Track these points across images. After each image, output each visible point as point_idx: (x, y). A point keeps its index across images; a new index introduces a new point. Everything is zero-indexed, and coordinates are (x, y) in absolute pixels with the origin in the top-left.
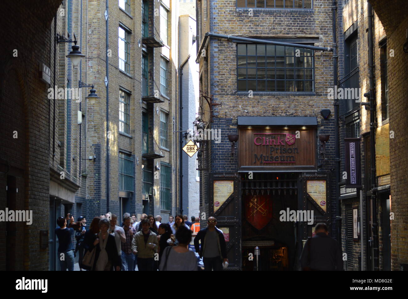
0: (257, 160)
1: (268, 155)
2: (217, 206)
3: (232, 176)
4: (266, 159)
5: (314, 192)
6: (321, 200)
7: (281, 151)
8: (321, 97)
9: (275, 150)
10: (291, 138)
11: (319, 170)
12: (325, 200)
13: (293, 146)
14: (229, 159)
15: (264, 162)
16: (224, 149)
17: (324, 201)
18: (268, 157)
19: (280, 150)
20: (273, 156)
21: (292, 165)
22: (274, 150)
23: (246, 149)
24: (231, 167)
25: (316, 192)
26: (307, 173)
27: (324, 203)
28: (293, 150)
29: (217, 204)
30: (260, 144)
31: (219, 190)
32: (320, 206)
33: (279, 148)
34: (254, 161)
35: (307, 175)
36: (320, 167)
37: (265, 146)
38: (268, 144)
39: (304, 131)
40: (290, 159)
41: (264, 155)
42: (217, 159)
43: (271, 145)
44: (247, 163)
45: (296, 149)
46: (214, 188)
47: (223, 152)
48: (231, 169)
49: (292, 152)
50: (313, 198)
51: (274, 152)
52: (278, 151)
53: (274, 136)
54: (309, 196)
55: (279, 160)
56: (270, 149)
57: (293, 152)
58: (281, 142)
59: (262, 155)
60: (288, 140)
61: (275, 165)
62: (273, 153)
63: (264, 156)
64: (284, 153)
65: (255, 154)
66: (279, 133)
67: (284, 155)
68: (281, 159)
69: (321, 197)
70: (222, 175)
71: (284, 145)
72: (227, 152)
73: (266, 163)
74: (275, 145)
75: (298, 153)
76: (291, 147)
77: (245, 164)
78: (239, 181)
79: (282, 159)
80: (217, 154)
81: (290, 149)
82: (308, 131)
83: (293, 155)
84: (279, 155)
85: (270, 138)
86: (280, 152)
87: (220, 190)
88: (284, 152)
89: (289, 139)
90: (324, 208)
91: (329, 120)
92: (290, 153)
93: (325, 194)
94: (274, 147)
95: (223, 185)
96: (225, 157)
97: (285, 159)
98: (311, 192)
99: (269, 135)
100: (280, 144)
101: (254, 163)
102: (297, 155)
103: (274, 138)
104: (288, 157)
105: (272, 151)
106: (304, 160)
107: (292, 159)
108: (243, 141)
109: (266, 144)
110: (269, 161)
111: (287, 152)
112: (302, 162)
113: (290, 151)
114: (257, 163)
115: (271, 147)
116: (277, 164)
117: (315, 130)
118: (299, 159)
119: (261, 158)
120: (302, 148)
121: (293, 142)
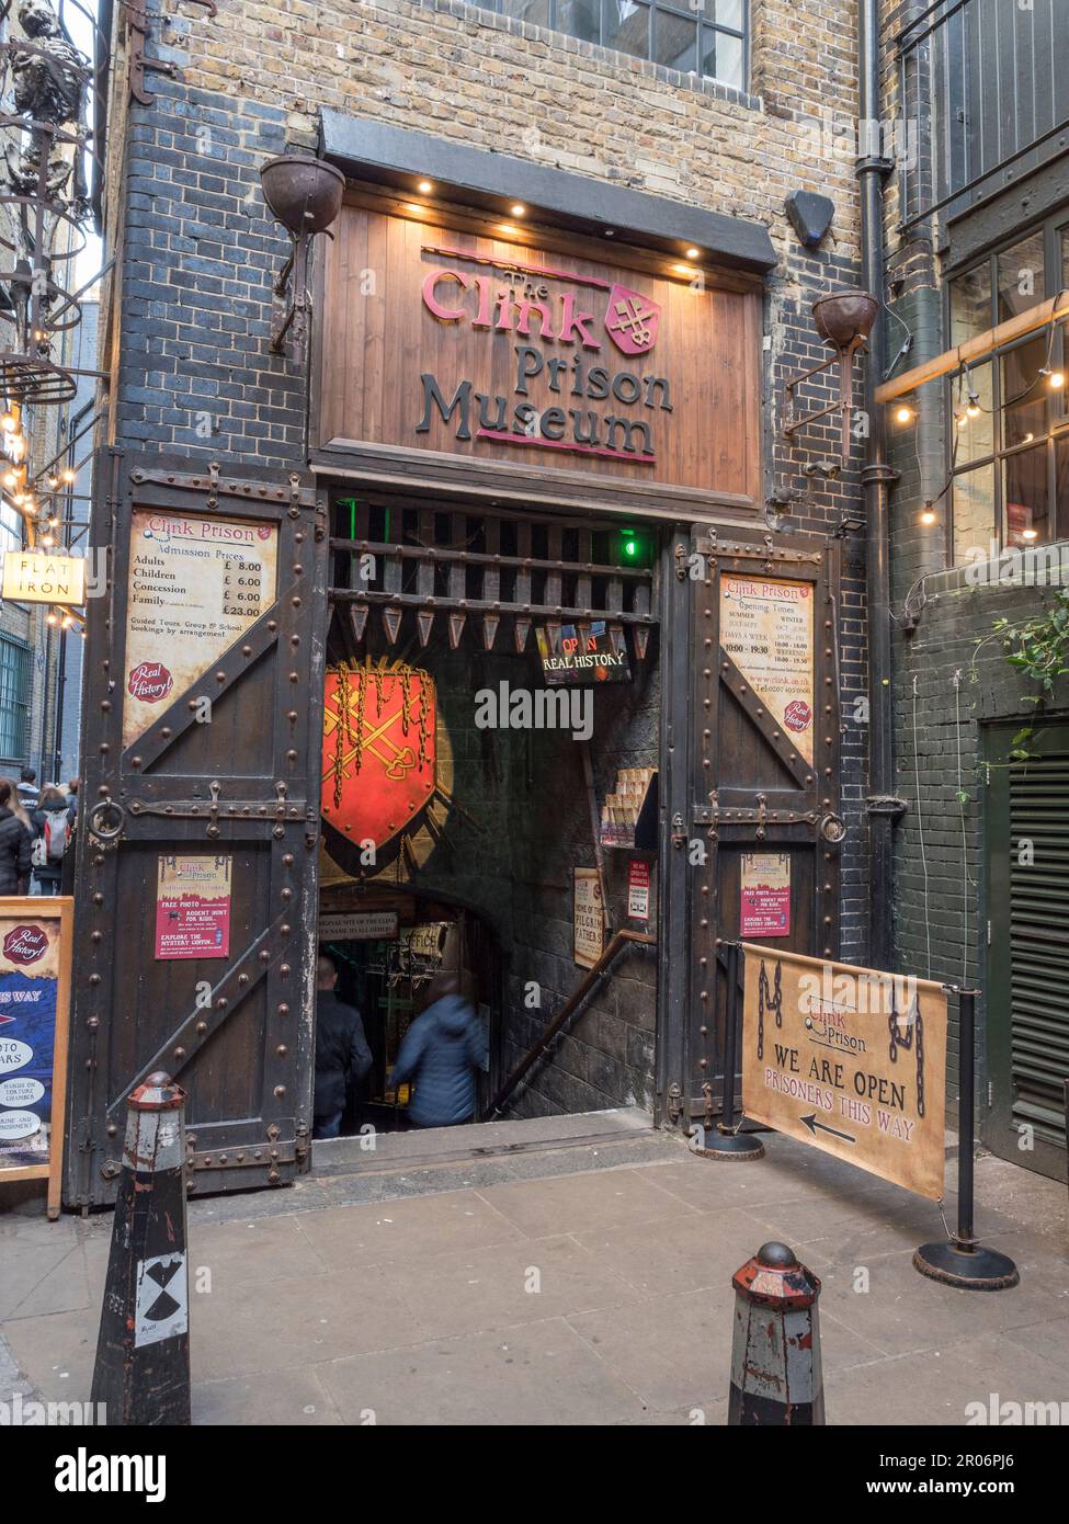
0: (435, 408)
1: (501, 393)
2: (149, 698)
3: (273, 490)
4: (493, 417)
5: (754, 649)
6: (786, 699)
7: (578, 383)
8: (785, 124)
9: (546, 370)
10: (638, 318)
11: (774, 525)
12: (808, 699)
13: (645, 361)
14: (250, 379)
15: (480, 432)
16: (219, 304)
17: (804, 706)
18: (503, 405)
19: (571, 378)
20: (529, 402)
21: (637, 477)
22: (539, 371)
23: (368, 332)
24: (261, 431)
25: (765, 650)
26: (724, 532)
27: (800, 717)
28: (646, 388)
29: (154, 681)
30: (456, 313)
31: (167, 583)
32: (786, 730)
33: (571, 364)
34: (416, 420)
35: (723, 544)
36: (779, 506)
37: (491, 337)
38: (505, 320)
40: (629, 438)
41: (483, 388)
42: (165, 365)
43: (523, 336)
44: (372, 423)
45: (658, 383)
46: (134, 565)
47: (212, 322)
48: (266, 448)
49: (637, 399)
50: (753, 684)
51: (536, 383)
52: (560, 381)
53: (539, 282)
54: (733, 670)
55: (569, 429)
56: (515, 360)
57: (645, 399)
58: (580, 326)
59: (467, 387)
60: (622, 324)
61: (542, 464)
62: (535, 387)
63: (478, 399)
64: (593, 398)
65: (428, 372)
66: (571, 272)
67: (595, 407)
68: (577, 429)
69: (790, 676)
70: (198, 477)
71: (595, 350)
72: (241, 327)
73: (492, 442)
74: (547, 340)
75: (670, 411)
76: (634, 368)
77: (356, 430)
78: (318, 536)
79: (586, 433)
80: (170, 332)
81: (626, 379)
83: (644, 420)
84: (567, 404)
85: (520, 289)
86: (571, 386)
87: (177, 584)
88: (595, 390)
89: (624, 316)
90: (803, 742)
91: (823, 258)
92: (630, 403)
93: (809, 666)
94: (539, 346)
95: (200, 547)
96: (226, 358)
97: (604, 435)
98: (739, 648)
99: (513, 274)
100: (574, 337)
101: (419, 432)
102: (665, 418)
103: (539, 296)
104: (619, 423)
105: (527, 375)
106: (698, 460)
107: (634, 443)
108: (349, 279)
109: (495, 321)
110: (511, 429)
111: (611, 394)
112: (690, 468)
113: (628, 393)
114: (433, 430)
115: (523, 348)
116: (551, 458)
117: (758, 297)
118: (677, 447)
119: (458, 406)
120: (691, 383)
121: (648, 340)
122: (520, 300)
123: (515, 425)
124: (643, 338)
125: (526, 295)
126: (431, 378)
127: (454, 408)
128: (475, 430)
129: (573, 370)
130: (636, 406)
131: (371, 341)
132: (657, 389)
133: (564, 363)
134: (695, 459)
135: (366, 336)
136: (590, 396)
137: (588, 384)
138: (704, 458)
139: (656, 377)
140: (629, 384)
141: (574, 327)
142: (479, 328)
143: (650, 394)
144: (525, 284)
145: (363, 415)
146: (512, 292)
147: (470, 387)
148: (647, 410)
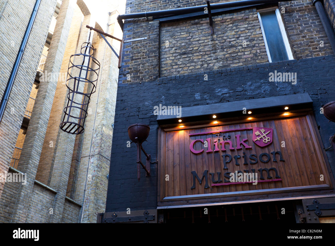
1: (219, 171)
4: (216, 179)
7: (246, 160)
9: (233, 159)
10: (264, 135)
13: (270, 147)
15: (213, 185)
18: (220, 174)
19: (243, 160)
20: (229, 171)
21: (276, 187)
22: (231, 160)
28: (271, 156)
30: (201, 151)
33: (242, 155)
34: (190, 186)
37: (213, 154)
38: (217, 149)
39: (288, 120)
40: (269, 175)
41: (212, 171)
43: (224, 151)
44: (177, 190)
45: (277, 153)
49: (270, 160)
51: (231, 164)
52: (239, 162)
53: (228, 134)
56: (222, 159)
57: (272, 160)
58: (244, 143)
59: (206, 172)
60: (258, 138)
61: (236, 191)
62: (230, 166)
63: (210, 174)
64: (252, 164)
65: (193, 170)
66: (238, 128)
71: (250, 149)
73: (217, 187)
74: (232, 151)
75: (284, 161)
76: (266, 151)
77: (172, 193)
81: (264, 155)
82: (297, 119)
83: (274, 167)
85: (221, 139)
88: (253, 162)
89: (259, 136)
92: (267, 162)
94: (229, 153)
99: (218, 134)
100: (242, 147)
101: (192, 189)
102: (282, 164)
103: (228, 138)
104: (263, 170)
105: (227, 163)
106: (300, 176)
107: (272, 176)
108: (168, 151)
109: (214, 149)
110: (223, 181)
111: (259, 161)
112: (297, 179)
113: (265, 159)
114: (197, 188)
115: (224, 155)
116: (240, 187)
117: (311, 115)
118: (290, 173)
119: (204, 178)
120: (291, 150)
121: (269, 141)
122: (222, 141)
123: (225, 180)
124: (267, 140)
125: (223, 139)
126: (195, 172)
127: (203, 179)
128: (211, 184)
129: (243, 157)
130: (269, 163)
131: (175, 166)
132: (277, 155)
133: (240, 156)
134: (298, 175)
135: (174, 165)
136: (251, 164)
137: (250, 160)
138: (303, 174)
139: (276, 151)
140: (265, 156)
141: (241, 144)
142: (209, 153)
143: (275, 157)
144: (223, 136)
145: (174, 188)
146: (219, 140)
147: (208, 171)
148: (275, 163)
